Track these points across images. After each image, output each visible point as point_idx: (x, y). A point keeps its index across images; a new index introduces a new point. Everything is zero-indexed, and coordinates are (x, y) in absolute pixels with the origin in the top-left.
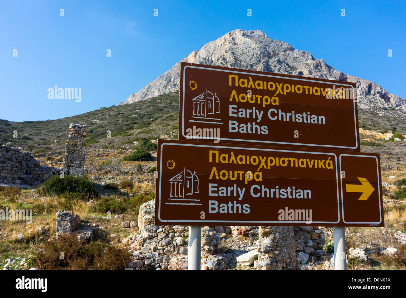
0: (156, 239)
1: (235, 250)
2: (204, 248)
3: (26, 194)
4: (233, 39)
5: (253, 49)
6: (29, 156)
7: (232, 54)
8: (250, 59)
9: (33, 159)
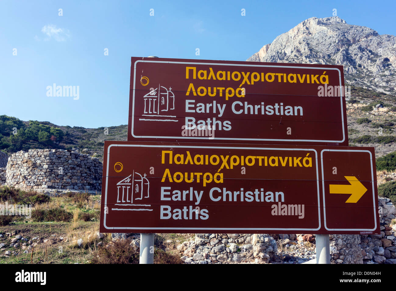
0: (209, 245)
1: (298, 257)
2: (259, 255)
3: (94, 199)
4: (307, 28)
5: (330, 37)
6: (97, 162)
7: (307, 45)
8: (327, 48)
9: (101, 165)
